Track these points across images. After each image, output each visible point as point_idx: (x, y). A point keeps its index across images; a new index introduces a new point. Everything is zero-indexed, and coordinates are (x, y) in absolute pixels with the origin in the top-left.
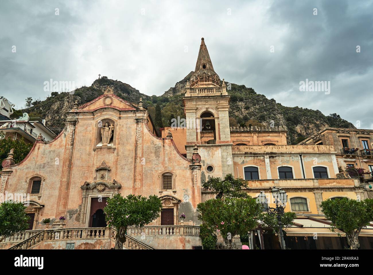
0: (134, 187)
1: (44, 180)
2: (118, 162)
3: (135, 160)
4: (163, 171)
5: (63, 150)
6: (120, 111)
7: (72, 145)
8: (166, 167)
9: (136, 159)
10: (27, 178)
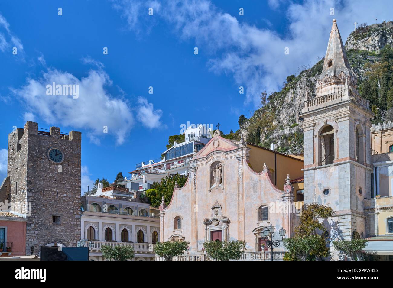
0: (238, 220)
1: (182, 218)
2: (227, 200)
3: (238, 197)
4: (260, 204)
5: (190, 194)
6: (225, 152)
7: (195, 189)
8: (262, 200)
9: (239, 195)
10: (173, 218)
